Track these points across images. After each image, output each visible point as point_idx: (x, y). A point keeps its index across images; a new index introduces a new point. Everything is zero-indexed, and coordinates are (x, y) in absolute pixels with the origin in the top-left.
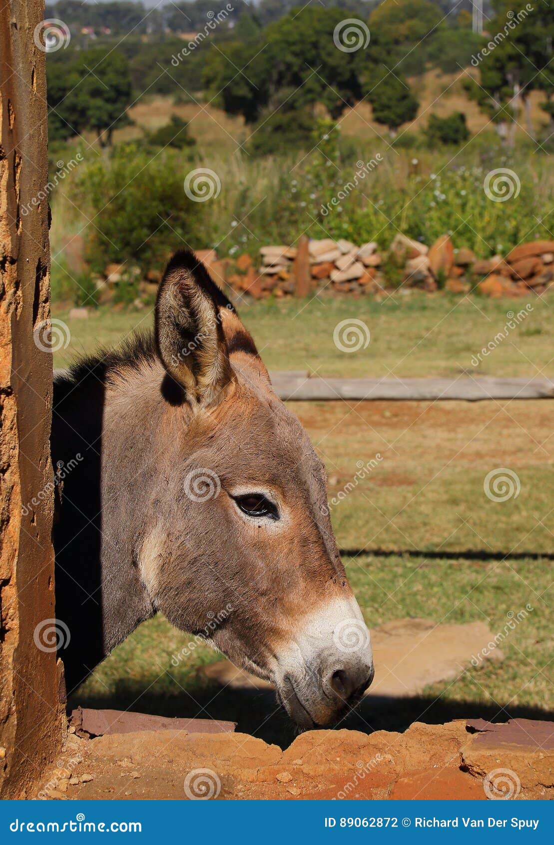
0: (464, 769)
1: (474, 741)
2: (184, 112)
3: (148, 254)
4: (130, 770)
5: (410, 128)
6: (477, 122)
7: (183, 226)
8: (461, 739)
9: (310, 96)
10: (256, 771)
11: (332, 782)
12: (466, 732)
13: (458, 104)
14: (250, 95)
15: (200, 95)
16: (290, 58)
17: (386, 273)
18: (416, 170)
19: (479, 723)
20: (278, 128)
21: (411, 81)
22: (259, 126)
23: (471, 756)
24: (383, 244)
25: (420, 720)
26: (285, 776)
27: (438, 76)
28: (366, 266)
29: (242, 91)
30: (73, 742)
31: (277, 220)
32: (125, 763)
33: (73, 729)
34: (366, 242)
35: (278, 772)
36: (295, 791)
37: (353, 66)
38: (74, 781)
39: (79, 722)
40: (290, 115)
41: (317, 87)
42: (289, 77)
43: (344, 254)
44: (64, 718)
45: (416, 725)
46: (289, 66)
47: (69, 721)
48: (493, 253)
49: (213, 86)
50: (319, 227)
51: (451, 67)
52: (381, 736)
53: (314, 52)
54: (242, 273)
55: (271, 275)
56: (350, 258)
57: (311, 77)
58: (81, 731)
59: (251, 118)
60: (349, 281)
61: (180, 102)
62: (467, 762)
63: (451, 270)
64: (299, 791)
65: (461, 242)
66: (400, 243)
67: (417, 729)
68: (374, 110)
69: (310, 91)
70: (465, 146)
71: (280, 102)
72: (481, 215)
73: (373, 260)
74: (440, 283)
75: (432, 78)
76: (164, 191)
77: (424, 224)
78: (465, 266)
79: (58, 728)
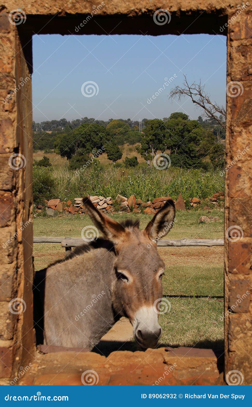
0: (165, 363)
1: (168, 354)
2: (48, 156)
3: (38, 200)
4: (57, 364)
5: (120, 161)
6: (140, 160)
7: (50, 191)
8: (163, 354)
9: (88, 151)
10: (98, 364)
11: (122, 368)
12: (165, 351)
13: (135, 154)
14: (69, 150)
15: (53, 150)
16: (81, 139)
17: (114, 206)
18: (124, 174)
19: (169, 348)
20: (78, 161)
21: (119, 147)
22: (71, 160)
23: (167, 359)
24: (113, 197)
25: (150, 348)
26: (107, 366)
27: (128, 145)
28: (108, 204)
29: (66, 149)
30: (38, 356)
31: (79, 189)
32: (55, 362)
33: (38, 351)
34: (108, 197)
35: (105, 364)
36: (111, 371)
37: (102, 142)
38: (39, 368)
39: (40, 349)
40: (81, 157)
41: (90, 148)
42: (81, 145)
43: (101, 200)
44: (35, 348)
45: (149, 349)
46: (81, 141)
47: (37, 349)
48: (148, 201)
49: (57, 147)
50: (93, 192)
51: (132, 143)
52: (138, 353)
53: (89, 137)
54: (68, 206)
55: (78, 207)
56: (103, 202)
57: (88, 145)
58: (41, 352)
59: (69, 157)
60: (103, 209)
61: (46, 152)
62: (166, 361)
63: (135, 205)
64: (112, 371)
65: (138, 197)
66: (119, 197)
67: (149, 351)
68: (108, 156)
69: (88, 149)
70: (137, 167)
71: (78, 152)
72: (144, 188)
73: (110, 202)
74: (131, 210)
75: (126, 146)
76: (44, 180)
77: (126, 191)
78: (139, 204)
79: (33, 351)
